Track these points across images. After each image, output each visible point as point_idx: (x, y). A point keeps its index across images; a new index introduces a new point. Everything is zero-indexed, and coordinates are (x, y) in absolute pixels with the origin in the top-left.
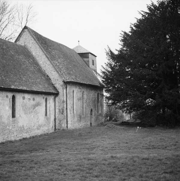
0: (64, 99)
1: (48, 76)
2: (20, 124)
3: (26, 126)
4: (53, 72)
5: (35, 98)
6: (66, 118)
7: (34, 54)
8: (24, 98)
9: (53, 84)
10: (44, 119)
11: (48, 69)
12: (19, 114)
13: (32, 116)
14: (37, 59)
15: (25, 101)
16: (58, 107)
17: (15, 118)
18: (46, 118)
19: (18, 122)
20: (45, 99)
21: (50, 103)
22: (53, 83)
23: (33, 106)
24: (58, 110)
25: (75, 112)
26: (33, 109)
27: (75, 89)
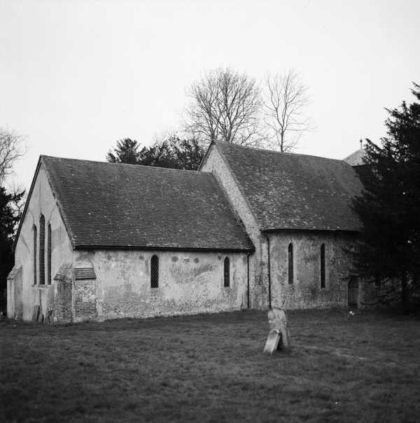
0: (261, 259)
1: (241, 221)
2: (167, 297)
3: (180, 300)
4: (247, 215)
5: (200, 259)
6: (268, 292)
7: (224, 185)
8: (175, 259)
9: (247, 235)
10: (220, 291)
11: (242, 209)
12: (165, 282)
13: (193, 287)
14: (228, 193)
15: (177, 263)
16: (253, 273)
17: (158, 289)
18: (226, 291)
19: (164, 294)
20: (223, 260)
21: (234, 266)
22: (249, 233)
23: (195, 270)
24: (254, 278)
25: (296, 281)
26: (196, 275)
27: (294, 242)
